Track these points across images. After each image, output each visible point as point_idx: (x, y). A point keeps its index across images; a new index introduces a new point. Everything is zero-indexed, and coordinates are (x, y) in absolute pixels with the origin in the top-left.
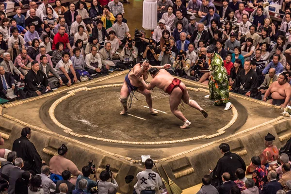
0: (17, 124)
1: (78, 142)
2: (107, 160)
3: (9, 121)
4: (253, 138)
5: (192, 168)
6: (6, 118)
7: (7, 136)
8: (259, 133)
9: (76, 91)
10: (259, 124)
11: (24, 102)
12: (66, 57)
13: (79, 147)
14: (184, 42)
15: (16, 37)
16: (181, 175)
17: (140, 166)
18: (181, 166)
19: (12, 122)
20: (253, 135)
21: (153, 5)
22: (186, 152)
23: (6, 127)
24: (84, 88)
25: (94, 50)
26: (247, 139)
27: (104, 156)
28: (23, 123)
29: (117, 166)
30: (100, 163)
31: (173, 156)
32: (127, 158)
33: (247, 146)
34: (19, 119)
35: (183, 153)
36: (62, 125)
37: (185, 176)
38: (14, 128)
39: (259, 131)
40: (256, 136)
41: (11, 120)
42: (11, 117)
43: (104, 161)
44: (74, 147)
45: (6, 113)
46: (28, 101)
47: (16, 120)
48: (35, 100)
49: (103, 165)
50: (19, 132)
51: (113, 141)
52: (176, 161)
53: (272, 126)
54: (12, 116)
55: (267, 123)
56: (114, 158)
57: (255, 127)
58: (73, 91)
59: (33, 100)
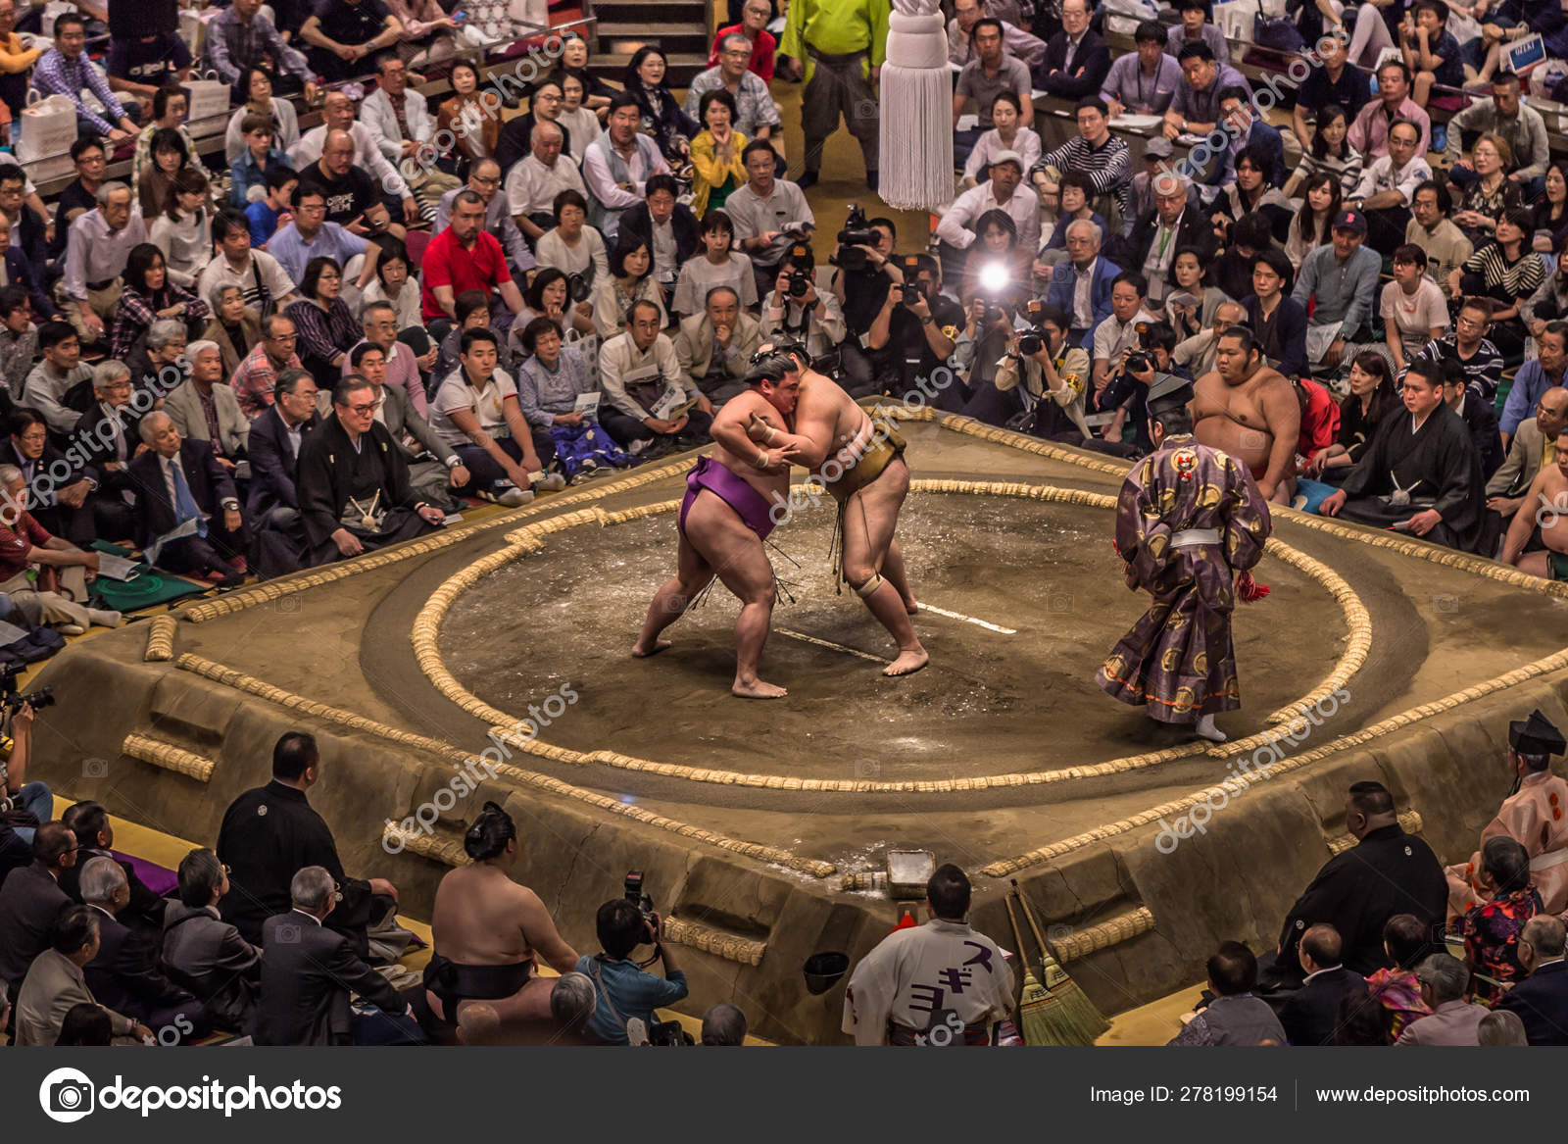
0: (250, 704)
1: (565, 788)
2: (713, 877)
3: (208, 686)
4: (1453, 752)
5: (1145, 910)
6: (196, 672)
7: (201, 764)
8: (1481, 726)
9: (548, 525)
10: (1481, 680)
11: (286, 588)
12: (480, 354)
13: (568, 810)
14: (1091, 268)
15: (237, 260)
16: (1087, 948)
17: (876, 903)
18: (1089, 900)
19: (224, 692)
20: (1452, 733)
21: (930, 85)
22: (1112, 829)
23: (197, 720)
24: (587, 514)
25: (643, 323)
26: (1421, 756)
27: (698, 855)
28: (280, 694)
29: (762, 907)
30: (674, 894)
31: (1045, 851)
32: (813, 864)
33: (1423, 792)
34: (264, 677)
35: (1095, 832)
36: (478, 703)
37: (1110, 948)
38: (238, 723)
39: (1482, 714)
40: (1466, 743)
41: (219, 680)
42: (220, 669)
43: (694, 882)
44: (545, 813)
45: (193, 647)
46: (303, 584)
47: (245, 681)
48: (338, 581)
49: (693, 899)
50: (260, 745)
51: (741, 778)
52: (1061, 873)
53: (1547, 689)
54: (224, 663)
55: (1521, 673)
56: (747, 864)
57: (1460, 697)
58: (534, 527)
59: (330, 577)
